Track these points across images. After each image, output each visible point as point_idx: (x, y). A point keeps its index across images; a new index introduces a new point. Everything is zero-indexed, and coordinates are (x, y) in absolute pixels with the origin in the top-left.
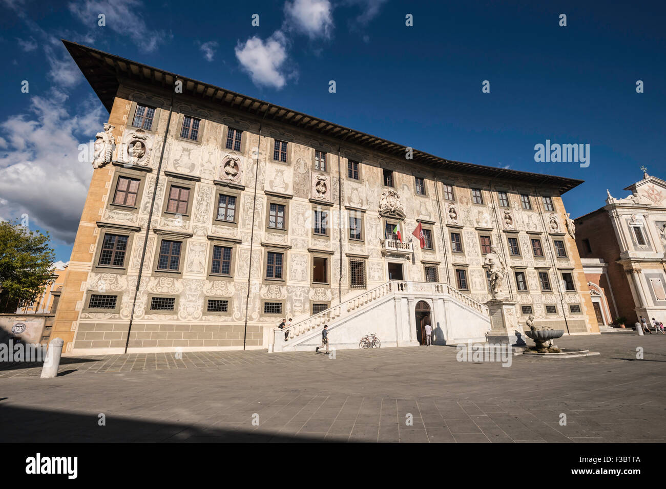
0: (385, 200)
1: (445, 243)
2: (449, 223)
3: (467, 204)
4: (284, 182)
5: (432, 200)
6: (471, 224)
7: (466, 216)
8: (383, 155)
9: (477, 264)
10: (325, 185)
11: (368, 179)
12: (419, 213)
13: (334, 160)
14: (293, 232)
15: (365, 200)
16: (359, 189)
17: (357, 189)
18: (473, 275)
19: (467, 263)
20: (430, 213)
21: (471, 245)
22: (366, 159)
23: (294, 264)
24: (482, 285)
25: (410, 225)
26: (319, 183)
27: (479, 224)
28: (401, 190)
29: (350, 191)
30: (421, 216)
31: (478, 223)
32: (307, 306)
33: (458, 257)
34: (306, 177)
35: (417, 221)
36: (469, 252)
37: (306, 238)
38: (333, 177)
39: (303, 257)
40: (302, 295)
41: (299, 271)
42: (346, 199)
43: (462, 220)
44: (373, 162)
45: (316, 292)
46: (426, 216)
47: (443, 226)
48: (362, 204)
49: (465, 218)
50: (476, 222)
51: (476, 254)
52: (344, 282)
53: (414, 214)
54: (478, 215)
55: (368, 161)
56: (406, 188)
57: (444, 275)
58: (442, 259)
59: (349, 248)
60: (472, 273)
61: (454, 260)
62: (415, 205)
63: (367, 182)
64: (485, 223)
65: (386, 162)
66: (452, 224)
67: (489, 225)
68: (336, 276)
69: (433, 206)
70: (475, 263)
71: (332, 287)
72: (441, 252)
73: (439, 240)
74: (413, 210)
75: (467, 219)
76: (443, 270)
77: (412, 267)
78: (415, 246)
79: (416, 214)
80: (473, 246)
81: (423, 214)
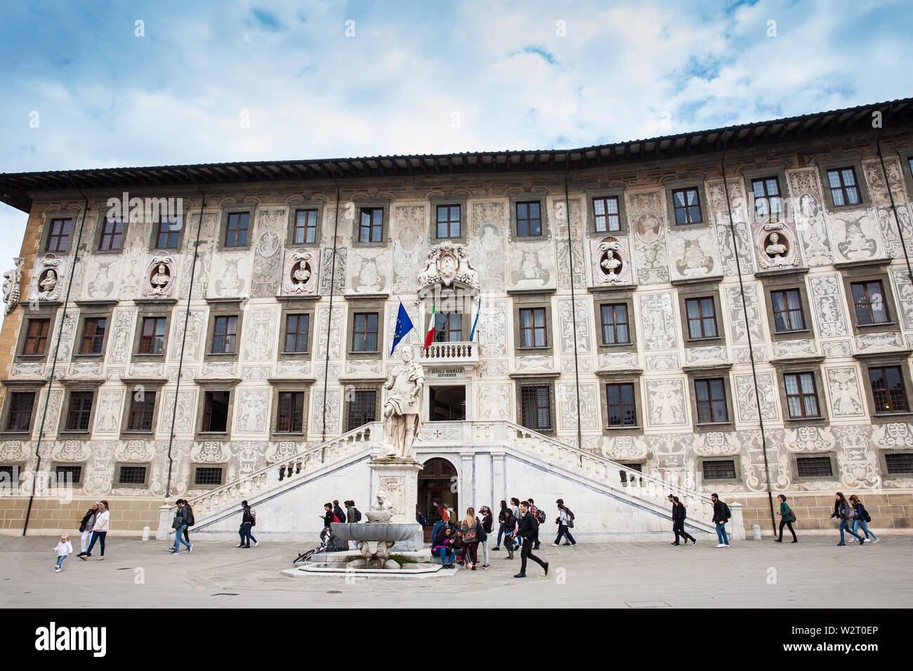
0: (433, 267)
2: (596, 285)
3: (656, 230)
4: (238, 279)
5: (557, 242)
6: (663, 272)
7: (650, 259)
8: (437, 180)
9: (670, 366)
10: (308, 267)
11: (400, 234)
12: (517, 276)
13: (330, 218)
14: (247, 355)
15: (389, 276)
16: (379, 259)
17: (373, 260)
18: (654, 393)
19: (641, 366)
20: (546, 271)
21: (657, 324)
22: (399, 197)
23: (244, 406)
24: (678, 414)
25: (491, 305)
26: (297, 267)
27: (686, 271)
28: (477, 238)
29: (358, 266)
30: (520, 282)
31: (681, 269)
33: (614, 357)
34: (276, 261)
35: (512, 294)
36: (650, 340)
37: (269, 363)
38: (325, 249)
39: (260, 393)
40: (255, 454)
41: (252, 417)
42: (348, 283)
43: (638, 270)
44: (414, 199)
45: (278, 449)
46: (535, 278)
47: (581, 292)
48: (382, 286)
49: (645, 264)
50: (675, 269)
51: (669, 343)
52: (334, 429)
53: (503, 280)
54: (683, 251)
55: (403, 200)
56: (489, 231)
57: (571, 399)
58: (569, 366)
59: (348, 369)
60: (651, 389)
61: (602, 365)
62: (508, 261)
63: (398, 242)
64: (702, 267)
65: (444, 191)
66: (605, 285)
67: (714, 270)
68: (317, 420)
69: (559, 254)
70: (662, 364)
71: (308, 439)
72: (566, 352)
73: (565, 325)
74: (503, 274)
75: (653, 267)
76: (569, 390)
77: (488, 391)
78: (499, 347)
79: (511, 280)
80: (662, 326)
81: (527, 277)
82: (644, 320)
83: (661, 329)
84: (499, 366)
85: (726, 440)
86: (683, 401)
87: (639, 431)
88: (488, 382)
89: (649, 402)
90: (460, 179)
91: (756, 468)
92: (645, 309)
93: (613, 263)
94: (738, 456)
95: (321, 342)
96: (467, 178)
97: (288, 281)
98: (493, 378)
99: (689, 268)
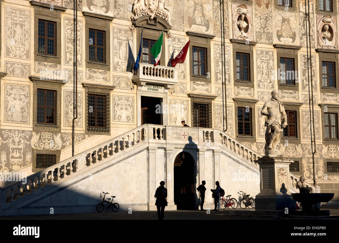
1: (226, 67)
2: (235, 38)
6: (269, 38)
7: (263, 26)
12: (191, 21)
14: (8, 51)
15: (112, 1)
19: (256, 98)
20: (207, 21)
21: (265, 71)
23: (10, 98)
25: (176, 40)
27: (281, 39)
30: (193, 26)
31: (279, 37)
32: (29, 157)
33: (242, 89)
35: (188, 33)
36: (260, 81)
39: (22, 88)
40: (22, 142)
41: (18, 108)
42: (84, 1)
43: (256, 32)
45: (40, 138)
46: (201, 25)
47: (226, 41)
48: (107, 9)
49: (260, 29)
50: (276, 36)
51: (270, 85)
52: (79, 124)
53: (183, 23)
54: (281, 24)
57: (220, 115)
58: (219, 92)
59: (88, 75)
61: (236, 94)
62: (186, 8)
64: (290, 38)
66: (239, 38)
67: (296, 41)
68: (68, 116)
71: (62, 131)
72: (218, 82)
73: (217, 63)
74: (183, 18)
75: (264, 32)
76: (219, 108)
77: (175, 104)
78: (181, 73)
79: (188, 23)
80: (267, 73)
81: (197, 23)
82: (258, 67)
83: (266, 75)
84: (182, 87)
85: (296, 149)
88: (176, 98)
89: (259, 122)
91: (309, 166)
92: (259, 60)
94: (301, 159)
95: (68, 49)
98: (179, 95)
99: (283, 37)
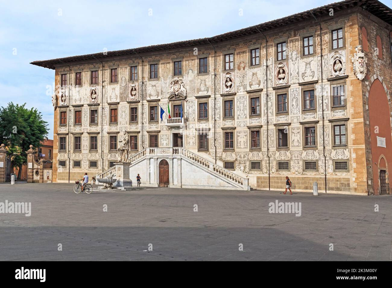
0: (172, 88)
1: (218, 111)
2: (223, 93)
3: (244, 69)
4: (116, 95)
5: (212, 75)
6: (245, 88)
7: (241, 82)
8: (173, 51)
9: (244, 126)
10: (135, 90)
11: (163, 75)
12: (199, 90)
13: (140, 69)
15: (160, 92)
16: (157, 85)
17: (155, 86)
18: (239, 136)
19: (236, 125)
20: (208, 88)
24: (245, 144)
25: (190, 102)
26: (132, 90)
27: (252, 87)
28: (187, 75)
29: (150, 89)
30: (200, 93)
33: (227, 122)
34: (126, 88)
35: (197, 97)
37: (127, 125)
38: (140, 82)
42: (148, 95)
43: (237, 86)
44: (167, 60)
46: (204, 91)
47: (218, 96)
48: (158, 96)
49: (239, 84)
50: (249, 85)
51: (245, 116)
53: (194, 92)
54: (252, 78)
55: (163, 60)
56: (190, 71)
57: (214, 138)
58: (214, 125)
59: (149, 127)
60: (238, 134)
61: (223, 125)
62: (196, 84)
63: (162, 78)
64: (257, 84)
65: (176, 56)
66: (226, 93)
69: (212, 80)
70: (242, 125)
72: (213, 120)
73: (213, 110)
74: (194, 90)
75: (242, 85)
76: (214, 134)
78: (193, 118)
79: (197, 92)
80: (243, 109)
81: (202, 90)
82: (238, 107)
83: (242, 111)
84: (193, 126)
85: (258, 154)
86: (247, 139)
87: (234, 150)
88: (189, 131)
89: (237, 139)
90: (180, 50)
91: (266, 166)
92: (238, 102)
93: (229, 84)
94: (261, 161)
95: (141, 118)
96: (182, 50)
97: (130, 95)
99: (253, 85)
